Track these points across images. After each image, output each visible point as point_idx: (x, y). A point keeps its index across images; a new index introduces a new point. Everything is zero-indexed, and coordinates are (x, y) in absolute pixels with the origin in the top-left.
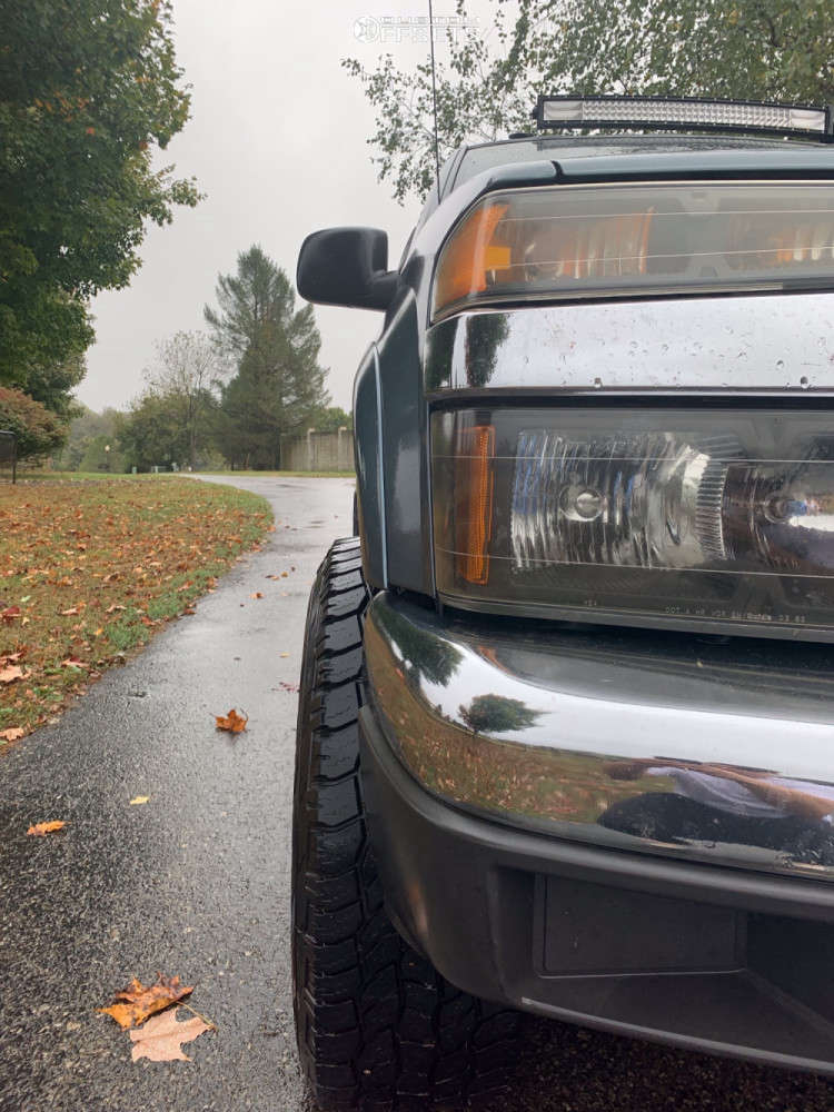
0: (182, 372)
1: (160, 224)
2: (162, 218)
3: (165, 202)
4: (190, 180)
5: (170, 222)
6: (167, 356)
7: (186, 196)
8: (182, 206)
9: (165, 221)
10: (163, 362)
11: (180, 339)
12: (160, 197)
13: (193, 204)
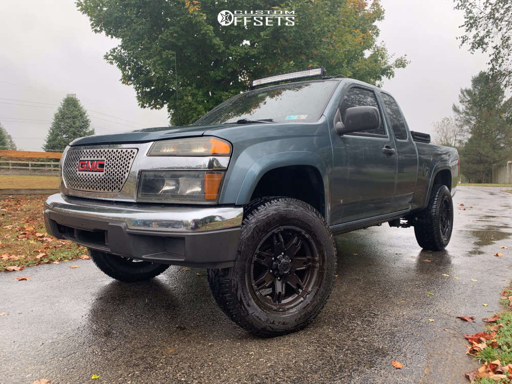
0: (446, 136)
1: (389, 78)
2: (390, 76)
3: (392, 69)
4: (404, 56)
5: (393, 77)
6: (438, 130)
7: (401, 64)
8: (399, 69)
9: (391, 77)
10: (436, 133)
11: (445, 121)
12: (389, 68)
13: (404, 66)
